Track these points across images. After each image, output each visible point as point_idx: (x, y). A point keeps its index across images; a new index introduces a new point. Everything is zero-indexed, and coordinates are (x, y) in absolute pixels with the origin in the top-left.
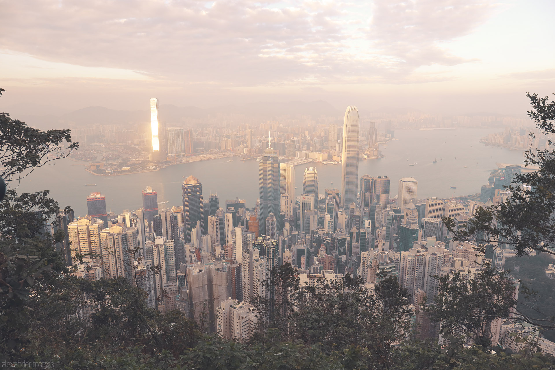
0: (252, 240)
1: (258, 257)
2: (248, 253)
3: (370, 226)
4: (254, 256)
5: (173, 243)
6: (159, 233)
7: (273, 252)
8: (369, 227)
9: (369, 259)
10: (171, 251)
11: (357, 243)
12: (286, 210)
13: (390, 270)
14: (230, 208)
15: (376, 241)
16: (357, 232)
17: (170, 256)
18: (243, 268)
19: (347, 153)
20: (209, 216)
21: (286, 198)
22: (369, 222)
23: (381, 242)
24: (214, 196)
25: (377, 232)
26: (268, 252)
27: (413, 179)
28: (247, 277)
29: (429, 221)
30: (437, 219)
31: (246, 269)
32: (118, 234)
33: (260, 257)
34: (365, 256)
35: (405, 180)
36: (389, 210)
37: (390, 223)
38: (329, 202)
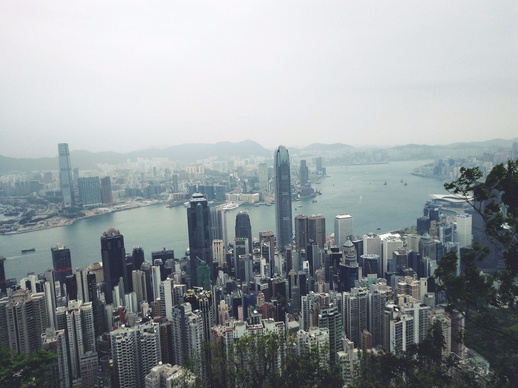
0: (183, 293)
1: (191, 312)
2: (179, 308)
3: (308, 268)
4: (185, 311)
5: (91, 306)
6: (74, 297)
7: (207, 304)
8: (308, 269)
9: (310, 303)
10: (89, 316)
11: (296, 287)
12: (219, 257)
13: (332, 314)
14: (157, 260)
15: (316, 283)
16: (295, 275)
17: (88, 322)
18: (174, 326)
19: (279, 193)
20: (134, 271)
21: (218, 244)
22: (307, 264)
23: (321, 283)
24: (137, 248)
25: (316, 273)
26: (201, 305)
27: (348, 216)
28: (180, 336)
29: (368, 258)
30: (376, 255)
31: (177, 327)
33: (192, 311)
34: (305, 300)
35: (341, 217)
36: (326, 249)
37: (328, 262)
38: (264, 245)
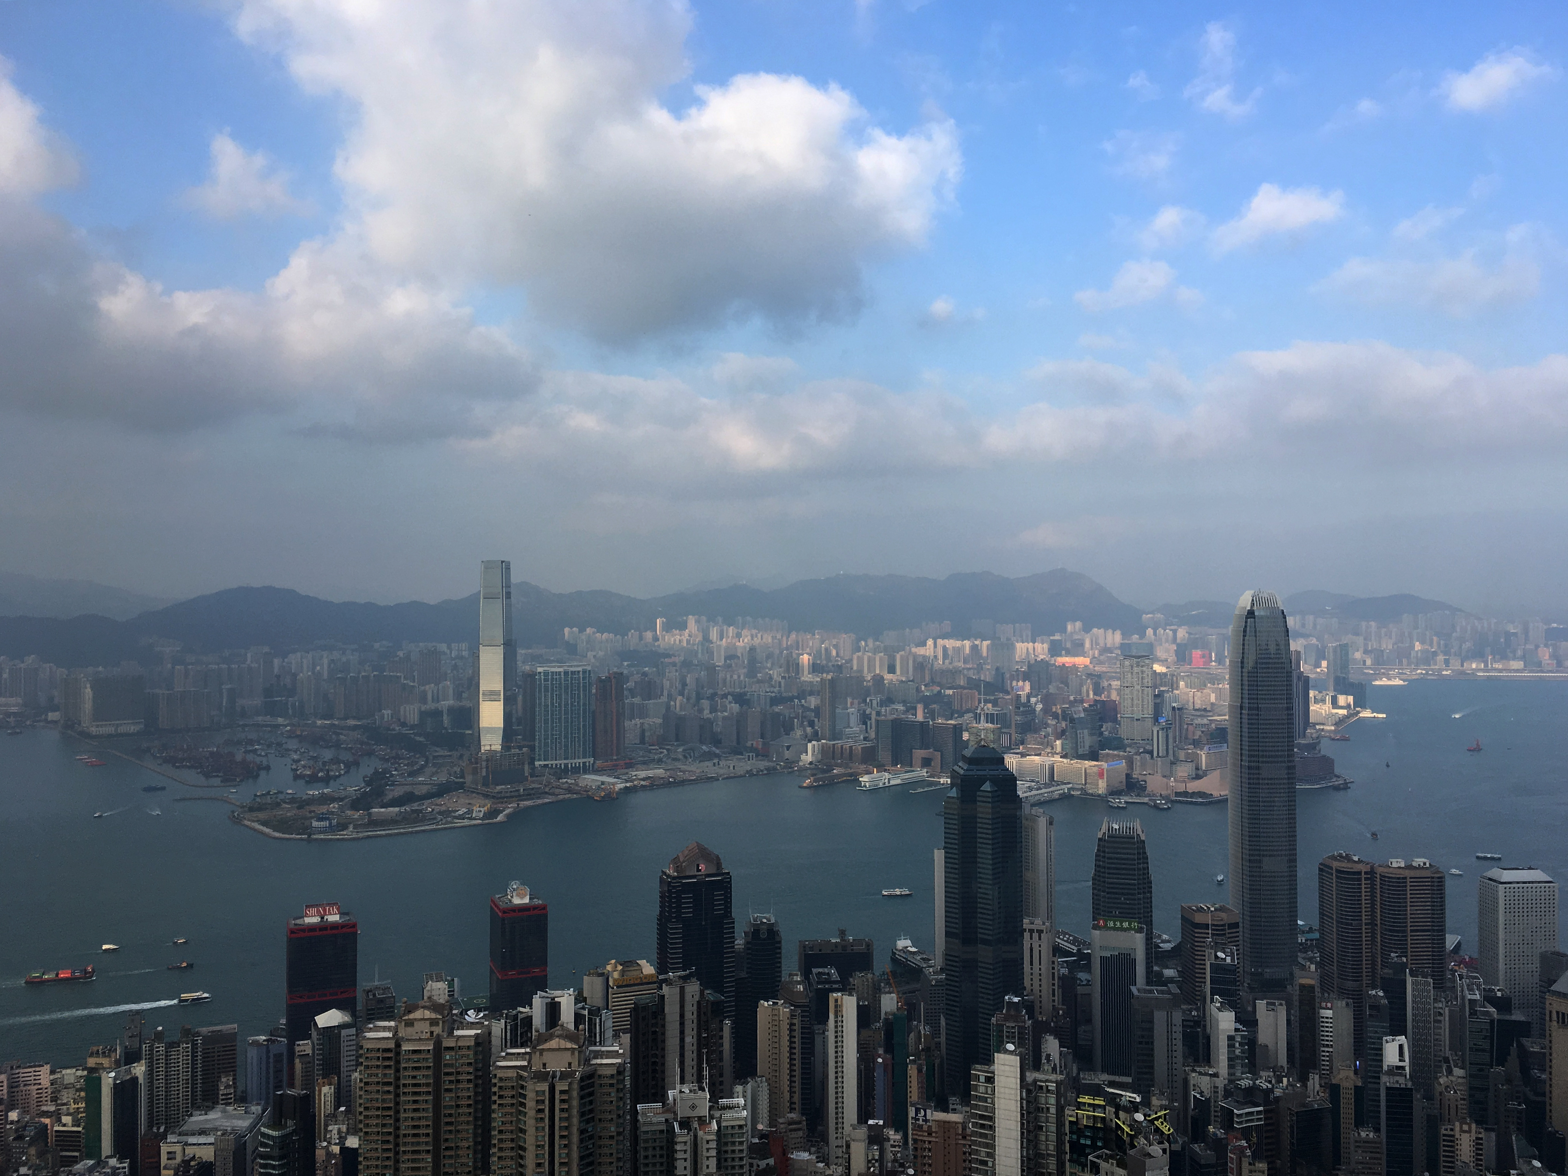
3: (1406, 1064)
8: (1403, 1068)
10: (738, 1147)
11: (1371, 1135)
14: (821, 970)
16: (1356, 1087)
19: (1249, 768)
20: (762, 1003)
21: (1036, 935)
22: (1401, 1047)
23: (1469, 1132)
24: (762, 923)
25: (1439, 1089)
27: (1537, 875)
32: (564, 1076)
35: (1507, 876)
36: (1474, 997)
37: (1483, 1050)
38: (1217, 957)
